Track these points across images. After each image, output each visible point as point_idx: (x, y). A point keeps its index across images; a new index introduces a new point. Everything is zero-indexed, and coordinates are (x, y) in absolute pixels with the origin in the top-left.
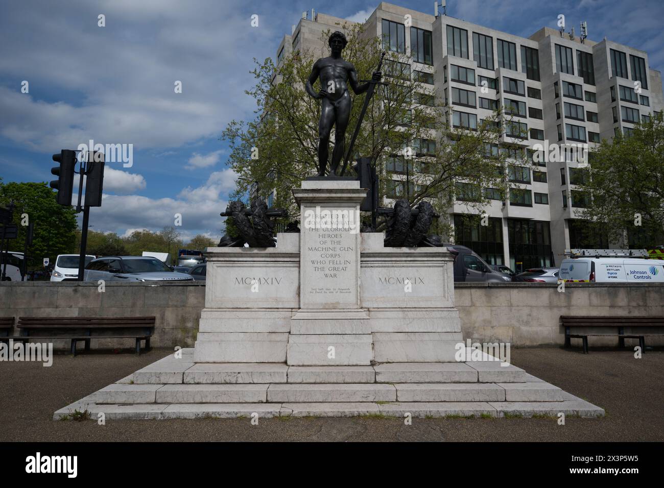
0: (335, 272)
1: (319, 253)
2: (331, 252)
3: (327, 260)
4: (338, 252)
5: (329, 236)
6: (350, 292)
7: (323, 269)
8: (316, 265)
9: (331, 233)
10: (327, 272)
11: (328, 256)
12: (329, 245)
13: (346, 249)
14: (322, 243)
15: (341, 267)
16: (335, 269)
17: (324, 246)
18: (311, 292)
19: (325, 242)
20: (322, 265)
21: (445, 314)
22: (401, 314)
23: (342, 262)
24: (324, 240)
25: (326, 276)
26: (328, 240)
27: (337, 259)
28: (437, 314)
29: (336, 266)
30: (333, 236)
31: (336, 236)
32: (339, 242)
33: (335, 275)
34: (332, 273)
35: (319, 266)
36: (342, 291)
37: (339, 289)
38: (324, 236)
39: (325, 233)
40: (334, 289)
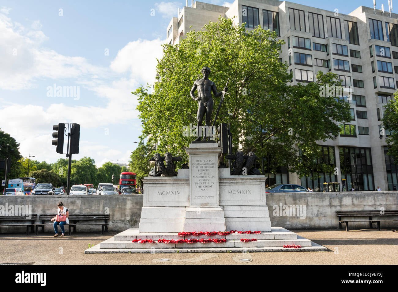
0: (206, 188)
1: (198, 179)
2: (204, 178)
3: (202, 182)
4: (208, 178)
5: (203, 170)
6: (214, 198)
7: (200, 187)
8: (197, 185)
9: (204, 169)
10: (203, 188)
11: (203, 180)
12: (203, 175)
13: (212, 177)
14: (200, 174)
15: (209, 185)
16: (206, 187)
17: (201, 175)
18: (195, 198)
19: (201, 174)
20: (200, 185)
21: (261, 208)
22: (239, 208)
23: (210, 183)
24: (201, 172)
25: (202, 190)
26: (203, 172)
27: (207, 181)
28: (257, 208)
29: (207, 185)
30: (205, 170)
31: (207, 170)
32: (208, 174)
33: (206, 190)
34: (205, 188)
35: (199, 185)
36: (210, 197)
37: (208, 196)
38: (200, 170)
39: (201, 169)
40: (206, 197)
